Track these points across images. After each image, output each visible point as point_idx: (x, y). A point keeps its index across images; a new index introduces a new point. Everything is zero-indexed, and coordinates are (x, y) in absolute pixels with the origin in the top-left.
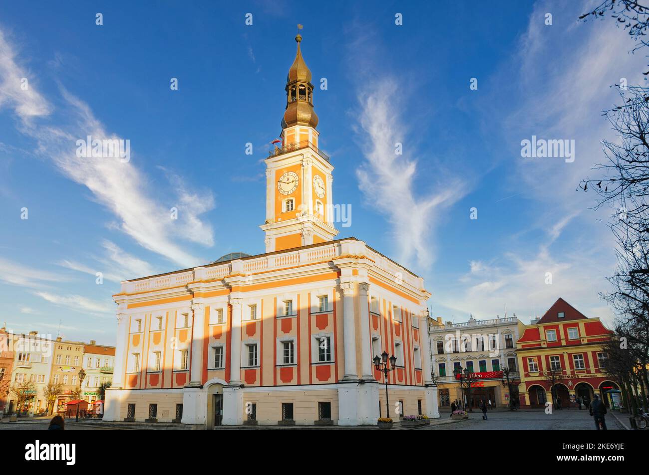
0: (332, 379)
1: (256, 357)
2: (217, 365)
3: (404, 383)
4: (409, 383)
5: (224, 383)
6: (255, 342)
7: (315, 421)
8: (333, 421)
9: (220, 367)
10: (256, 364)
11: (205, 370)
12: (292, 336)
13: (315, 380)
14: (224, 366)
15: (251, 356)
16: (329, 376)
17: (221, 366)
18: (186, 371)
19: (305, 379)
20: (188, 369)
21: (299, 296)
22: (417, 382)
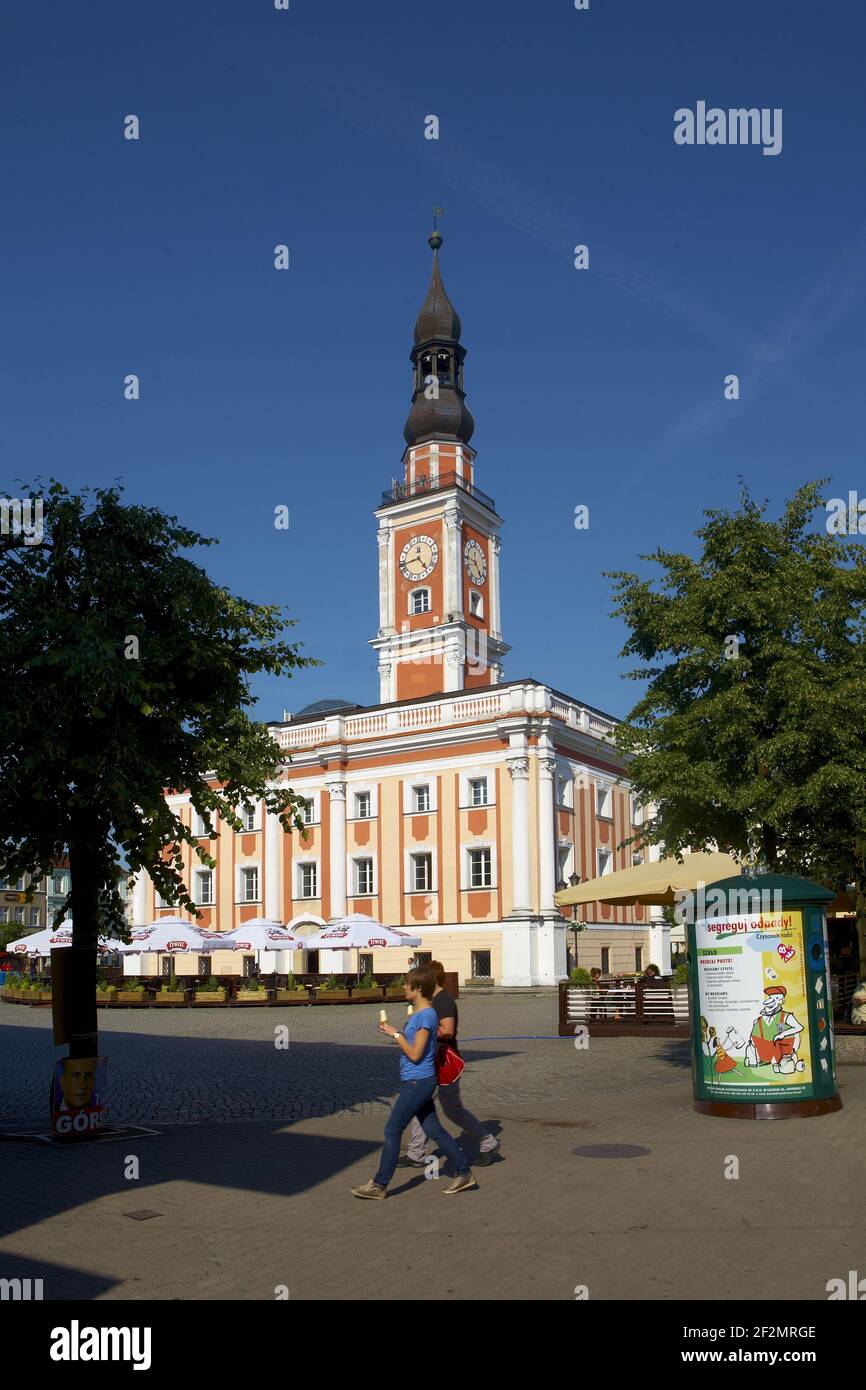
0: (493, 915)
1: (371, 879)
2: (307, 892)
3: (611, 920)
4: (620, 920)
5: (321, 922)
6: (368, 855)
7: (467, 980)
8: (493, 980)
9: (312, 896)
10: (371, 891)
11: (288, 900)
12: (428, 846)
13: (466, 916)
14: (318, 895)
15: (363, 877)
16: (488, 910)
17: (315, 895)
18: (257, 902)
19: (450, 915)
20: (260, 900)
21: (439, 778)
22: (635, 918)
